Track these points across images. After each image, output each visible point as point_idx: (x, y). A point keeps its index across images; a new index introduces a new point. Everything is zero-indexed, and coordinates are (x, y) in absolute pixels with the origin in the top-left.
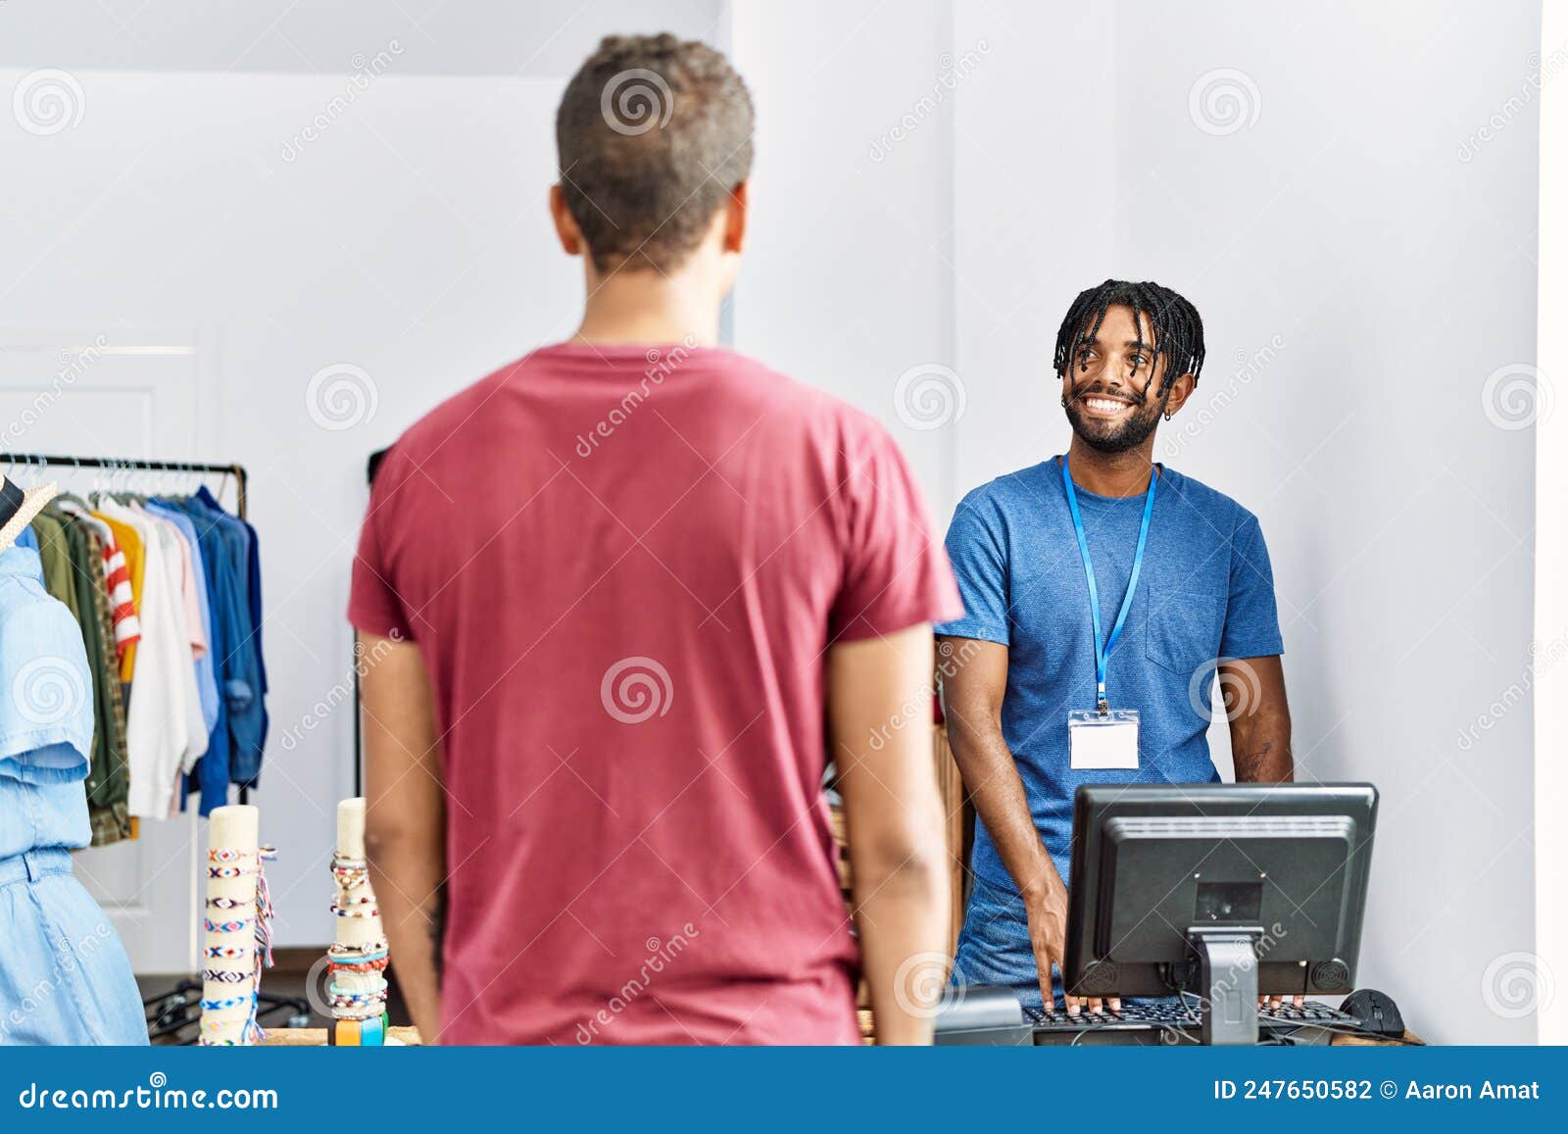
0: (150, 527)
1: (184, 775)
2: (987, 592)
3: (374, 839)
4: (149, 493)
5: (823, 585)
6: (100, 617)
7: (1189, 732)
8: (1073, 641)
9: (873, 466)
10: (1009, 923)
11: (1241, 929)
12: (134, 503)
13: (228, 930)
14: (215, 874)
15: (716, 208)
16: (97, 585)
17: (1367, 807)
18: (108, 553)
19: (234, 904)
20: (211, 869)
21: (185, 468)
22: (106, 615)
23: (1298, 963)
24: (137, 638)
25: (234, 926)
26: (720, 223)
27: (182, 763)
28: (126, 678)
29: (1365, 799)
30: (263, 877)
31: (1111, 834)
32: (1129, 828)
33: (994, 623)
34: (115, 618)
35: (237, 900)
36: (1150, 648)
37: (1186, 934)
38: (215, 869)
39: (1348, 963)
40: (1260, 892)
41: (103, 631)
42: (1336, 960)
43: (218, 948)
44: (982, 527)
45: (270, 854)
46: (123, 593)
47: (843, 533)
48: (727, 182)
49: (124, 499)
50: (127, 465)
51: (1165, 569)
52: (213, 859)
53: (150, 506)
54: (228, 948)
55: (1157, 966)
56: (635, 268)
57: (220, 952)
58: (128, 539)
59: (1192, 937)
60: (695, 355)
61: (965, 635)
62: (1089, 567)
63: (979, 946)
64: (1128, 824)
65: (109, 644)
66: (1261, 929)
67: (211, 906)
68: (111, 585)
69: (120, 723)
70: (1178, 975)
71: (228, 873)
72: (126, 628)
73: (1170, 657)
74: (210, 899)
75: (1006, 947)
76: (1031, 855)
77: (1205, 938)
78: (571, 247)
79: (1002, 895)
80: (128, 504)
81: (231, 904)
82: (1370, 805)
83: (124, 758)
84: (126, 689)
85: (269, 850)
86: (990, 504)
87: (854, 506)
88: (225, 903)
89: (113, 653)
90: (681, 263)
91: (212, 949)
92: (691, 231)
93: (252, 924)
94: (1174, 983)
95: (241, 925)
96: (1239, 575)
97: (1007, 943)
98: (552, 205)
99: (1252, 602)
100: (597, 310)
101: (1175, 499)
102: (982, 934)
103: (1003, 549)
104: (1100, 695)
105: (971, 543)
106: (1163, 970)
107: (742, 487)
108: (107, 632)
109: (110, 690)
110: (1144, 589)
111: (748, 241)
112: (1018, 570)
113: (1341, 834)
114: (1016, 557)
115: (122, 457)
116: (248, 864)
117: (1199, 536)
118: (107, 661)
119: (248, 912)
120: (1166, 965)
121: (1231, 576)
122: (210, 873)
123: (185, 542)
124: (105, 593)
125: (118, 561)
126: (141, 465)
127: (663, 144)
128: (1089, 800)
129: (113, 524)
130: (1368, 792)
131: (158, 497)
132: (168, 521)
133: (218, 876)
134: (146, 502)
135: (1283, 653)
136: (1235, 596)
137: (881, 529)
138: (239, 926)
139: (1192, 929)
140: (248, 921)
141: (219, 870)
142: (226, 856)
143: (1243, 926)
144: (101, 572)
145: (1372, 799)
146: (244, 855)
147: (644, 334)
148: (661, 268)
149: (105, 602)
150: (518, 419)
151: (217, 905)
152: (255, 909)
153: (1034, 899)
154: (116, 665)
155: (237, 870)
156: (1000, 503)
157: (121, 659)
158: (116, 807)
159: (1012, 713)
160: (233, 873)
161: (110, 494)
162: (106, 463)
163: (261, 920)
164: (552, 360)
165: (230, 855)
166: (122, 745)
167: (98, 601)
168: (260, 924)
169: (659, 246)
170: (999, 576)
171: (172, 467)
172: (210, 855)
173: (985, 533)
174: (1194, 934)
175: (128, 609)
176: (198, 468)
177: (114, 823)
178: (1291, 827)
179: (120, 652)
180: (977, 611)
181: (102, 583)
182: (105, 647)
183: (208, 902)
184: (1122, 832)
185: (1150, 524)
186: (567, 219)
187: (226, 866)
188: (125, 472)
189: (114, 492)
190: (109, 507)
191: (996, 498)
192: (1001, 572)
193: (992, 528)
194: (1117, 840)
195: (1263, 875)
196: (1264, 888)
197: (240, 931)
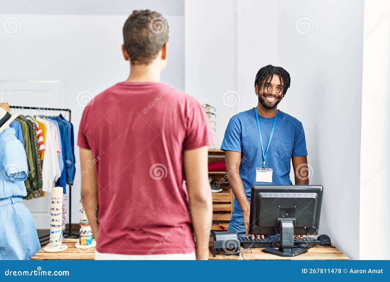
0: (48, 123)
1: (56, 182)
2: (236, 140)
3: (83, 194)
4: (48, 115)
5: (181, 137)
6: (36, 145)
7: (284, 173)
8: (256, 151)
9: (193, 109)
11: (290, 219)
12: (44, 118)
13: (56, 215)
14: (53, 202)
15: (159, 50)
16: (35, 137)
17: (320, 191)
18: (37, 130)
19: (57, 209)
20: (52, 201)
21: (56, 109)
22: (37, 144)
23: (304, 227)
24: (44, 150)
25: (57, 214)
26: (160, 53)
27: (55, 179)
28: (42, 159)
29: (320, 188)
30: (64, 203)
31: (259, 196)
32: (264, 195)
33: (238, 147)
34: (39, 145)
36: (275, 153)
37: (277, 220)
38: (53, 201)
39: (316, 227)
41: (36, 148)
42: (313, 227)
43: (54, 219)
44: (235, 125)
45: (66, 198)
46: (41, 139)
47: (186, 125)
48: (162, 44)
49: (42, 117)
50: (43, 109)
51: (279, 134)
52: (52, 199)
53: (48, 119)
54: (56, 219)
55: (271, 227)
56: (141, 64)
57: (54, 220)
58: (42, 126)
59: (278, 221)
60: (154, 84)
61: (231, 150)
62: (260, 134)
63: (234, 224)
64: (263, 194)
65: (38, 151)
66: (295, 219)
67: (52, 210)
68: (38, 137)
69: (40, 170)
70: (276, 230)
71: (56, 202)
72: (42, 147)
73: (280, 155)
74: (52, 208)
75: (240, 224)
76: (245, 202)
77: (282, 221)
78: (126, 59)
79: (239, 212)
80: (43, 118)
81: (56, 209)
82: (321, 190)
83: (41, 178)
84: (42, 162)
85: (65, 197)
86: (237, 119)
87: (188, 119)
88: (55, 209)
89: (39, 153)
90: (151, 62)
91: (52, 220)
92: (154, 55)
93: (61, 214)
94: (275, 232)
95: (59, 214)
96: (297, 136)
97: (240, 223)
98: (122, 49)
99: (300, 143)
100: (133, 74)
101: (282, 118)
102: (235, 221)
103: (240, 130)
104: (264, 164)
105: (232, 128)
106: (272, 228)
107: (162, 114)
108: (37, 148)
109: (38, 162)
110: (273, 139)
111: (167, 57)
112: (244, 135)
113: (314, 197)
114: (243, 132)
115: (41, 107)
116: (61, 200)
117: (287, 127)
118: (37, 155)
119: (61, 211)
120: (273, 227)
121: (295, 136)
122: (52, 202)
123: (56, 127)
124: (37, 139)
125: (40, 131)
126: (46, 109)
127: (147, 35)
128: (254, 188)
129: (39, 123)
130: (321, 187)
131: (50, 116)
132: (52, 122)
133: (54, 203)
134: (47, 118)
135: (307, 155)
136: (296, 141)
137: (195, 124)
138: (58, 214)
139: (279, 219)
140: (60, 213)
141: (54, 202)
142: (55, 198)
143: (291, 218)
144: (36, 134)
145: (322, 189)
146: (60, 198)
148: (147, 63)
149: (37, 141)
151: (54, 210)
152: (62, 211)
153: (245, 212)
154: (40, 156)
155: (58, 202)
156: (240, 119)
157: (41, 155)
158: (40, 189)
159: (242, 169)
160: (57, 202)
161: (38, 116)
162: (37, 108)
163: (64, 213)
164: (121, 86)
165: (56, 198)
166: (41, 175)
167: (35, 141)
168: (63, 214)
169: (146, 58)
170: (239, 136)
171: (53, 109)
172: (52, 198)
173: (236, 126)
174: (279, 220)
175: (42, 143)
176: (60, 110)
177: (39, 193)
178: (302, 195)
179: (40, 153)
180: (233, 144)
181: (36, 137)
182: (37, 151)
183: (51, 209)
184: (262, 196)
185: (276, 124)
186: (126, 52)
187: (55, 201)
188: (42, 111)
189: (39, 115)
190: (38, 119)
191: (239, 117)
192: (239, 135)
193: (238, 125)
194: (261, 198)
195: (295, 207)
196: (295, 210)
197: (59, 216)
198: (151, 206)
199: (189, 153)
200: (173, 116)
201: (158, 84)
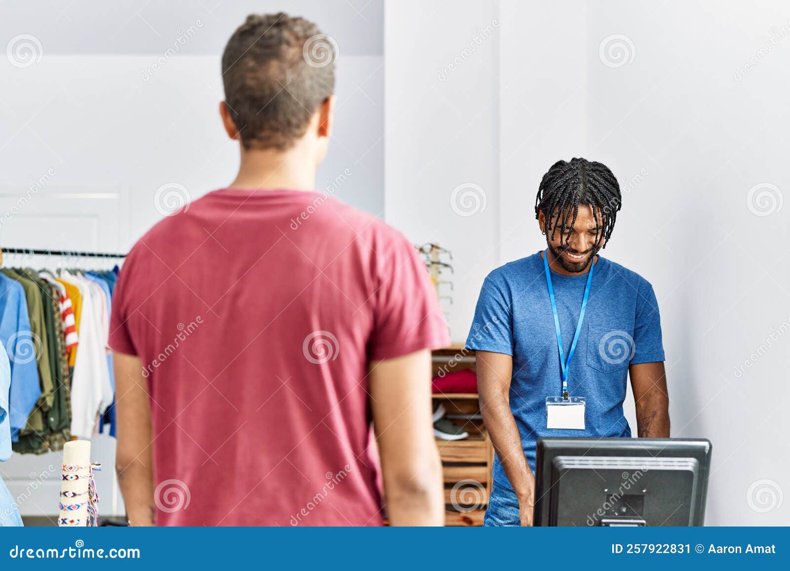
0: (84, 285)
1: (101, 416)
2: (501, 326)
4: (88, 269)
5: (361, 328)
6: (57, 333)
7: (611, 405)
8: (546, 355)
9: (393, 258)
10: (511, 508)
11: (632, 521)
12: (79, 274)
13: (71, 509)
14: (65, 478)
15: (312, 111)
16: (56, 316)
17: (705, 453)
18: (62, 300)
19: (74, 495)
20: (63, 476)
21: (107, 256)
22: (61, 332)
24: (76, 344)
25: (74, 507)
26: (315, 120)
27: (100, 408)
28: (71, 364)
29: (704, 448)
30: (93, 479)
31: (557, 466)
32: (567, 462)
33: (505, 343)
34: (65, 333)
35: (77, 493)
36: (589, 360)
37: (601, 523)
38: (65, 475)
40: (643, 499)
41: (59, 340)
43: (66, 519)
44: (497, 292)
45: (98, 467)
46: (70, 320)
47: (372, 297)
49: (74, 272)
50: (76, 254)
51: (597, 315)
52: (64, 470)
53: (88, 276)
54: (71, 519)
56: (265, 147)
57: (66, 521)
58: (73, 292)
59: (604, 525)
60: (295, 195)
61: (489, 350)
63: (494, 520)
64: (566, 460)
65: (62, 347)
66: (644, 522)
67: (62, 495)
68: (64, 316)
69: (67, 388)
71: (72, 478)
72: (71, 339)
73: (601, 364)
74: (62, 492)
75: (509, 521)
76: (522, 473)
78: (232, 135)
79: (507, 493)
80: (76, 274)
81: (73, 495)
82: (707, 452)
83: (69, 406)
84: (71, 370)
85: (97, 465)
86: (501, 279)
87: (379, 282)
88: (70, 494)
89: (64, 351)
90: (292, 145)
91: (62, 520)
92: (298, 126)
93: (86, 506)
95: (79, 506)
96: (640, 317)
97: (509, 519)
98: (221, 112)
99: (647, 332)
100: (246, 170)
101: (605, 275)
102: (496, 514)
103: (508, 303)
104: (564, 389)
105: (491, 300)
107: (313, 272)
108: (61, 340)
109: (62, 370)
110: (586, 326)
111: (330, 131)
112: (518, 315)
113: (690, 468)
114: (515, 308)
115: (74, 250)
116: (84, 473)
117: (618, 296)
118: (60, 356)
119: (85, 498)
121: (636, 318)
122: (63, 478)
123: (104, 294)
124: (61, 320)
125: (68, 304)
126: (83, 255)
127: (282, 77)
128: (545, 446)
129: (66, 285)
130: (706, 444)
131: (93, 271)
132: (97, 284)
133: (67, 479)
134: (84, 273)
135: (665, 360)
136: (638, 328)
137: (396, 295)
138: (77, 507)
139: (604, 520)
140: (82, 504)
141: (67, 476)
142: (71, 468)
143: (634, 519)
144: (58, 310)
145: (708, 448)
146: (81, 468)
147: (268, 183)
148: (280, 147)
149: (60, 325)
150: (194, 232)
151: (66, 496)
152: (88, 497)
153: (523, 498)
154: (66, 357)
155: (77, 476)
156: (508, 279)
157: (69, 354)
158: (65, 431)
160: (75, 478)
161: (67, 270)
162: (65, 254)
163: (92, 503)
164: (218, 199)
165: (74, 468)
166: (68, 399)
167: (57, 324)
168: (91, 506)
169: (279, 135)
170: (507, 318)
171: (100, 255)
172: (63, 468)
173: (499, 295)
174: (605, 523)
175: (72, 329)
176: (113, 256)
177: (63, 439)
179: (68, 350)
180: (495, 337)
181: (59, 316)
182: (59, 348)
183: (61, 494)
184: (563, 464)
185: (590, 290)
186: (229, 120)
187: (71, 474)
188: (75, 258)
189: (69, 268)
190: (66, 277)
191: (505, 275)
192: (508, 316)
193: (503, 292)
194: (560, 469)
195: (644, 491)
196: (645, 498)
197: (78, 510)
198: (285, 503)
199: (384, 369)
200: (340, 274)
201: (308, 194)
